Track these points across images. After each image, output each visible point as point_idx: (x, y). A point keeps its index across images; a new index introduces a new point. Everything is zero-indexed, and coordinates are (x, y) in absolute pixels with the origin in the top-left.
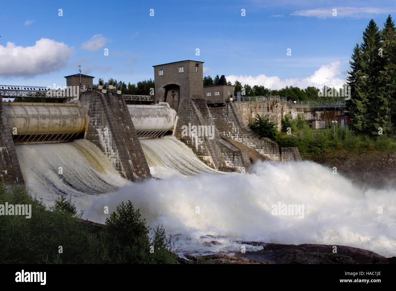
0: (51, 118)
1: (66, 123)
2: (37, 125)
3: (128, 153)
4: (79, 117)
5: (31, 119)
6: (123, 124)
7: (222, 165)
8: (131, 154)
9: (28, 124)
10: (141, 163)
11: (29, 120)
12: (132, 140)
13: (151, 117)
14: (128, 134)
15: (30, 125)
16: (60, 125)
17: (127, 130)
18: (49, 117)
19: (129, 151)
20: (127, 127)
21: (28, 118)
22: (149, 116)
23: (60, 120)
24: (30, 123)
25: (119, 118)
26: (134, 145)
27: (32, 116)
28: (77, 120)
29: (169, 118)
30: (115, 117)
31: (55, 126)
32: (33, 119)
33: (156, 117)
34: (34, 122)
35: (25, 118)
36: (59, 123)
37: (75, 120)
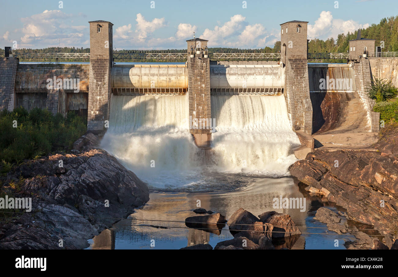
0: (158, 76)
1: (171, 80)
2: (148, 81)
3: (195, 106)
4: (183, 75)
5: (143, 76)
6: (199, 83)
7: (298, 123)
8: (197, 107)
9: (141, 80)
10: (204, 114)
11: (141, 77)
12: (204, 96)
13: (256, 75)
14: (201, 90)
15: (142, 81)
16: (166, 81)
17: (202, 87)
18: (157, 75)
19: (197, 104)
20: (202, 85)
21: (140, 76)
22: (254, 74)
23: (166, 78)
24: (142, 79)
25: (198, 78)
26: (204, 99)
27: (144, 74)
28: (180, 77)
29: (278, 76)
30: (194, 77)
31: (162, 81)
32: (145, 76)
33: (262, 75)
34: (145, 79)
35: (139, 76)
36: (166, 80)
37: (179, 78)
